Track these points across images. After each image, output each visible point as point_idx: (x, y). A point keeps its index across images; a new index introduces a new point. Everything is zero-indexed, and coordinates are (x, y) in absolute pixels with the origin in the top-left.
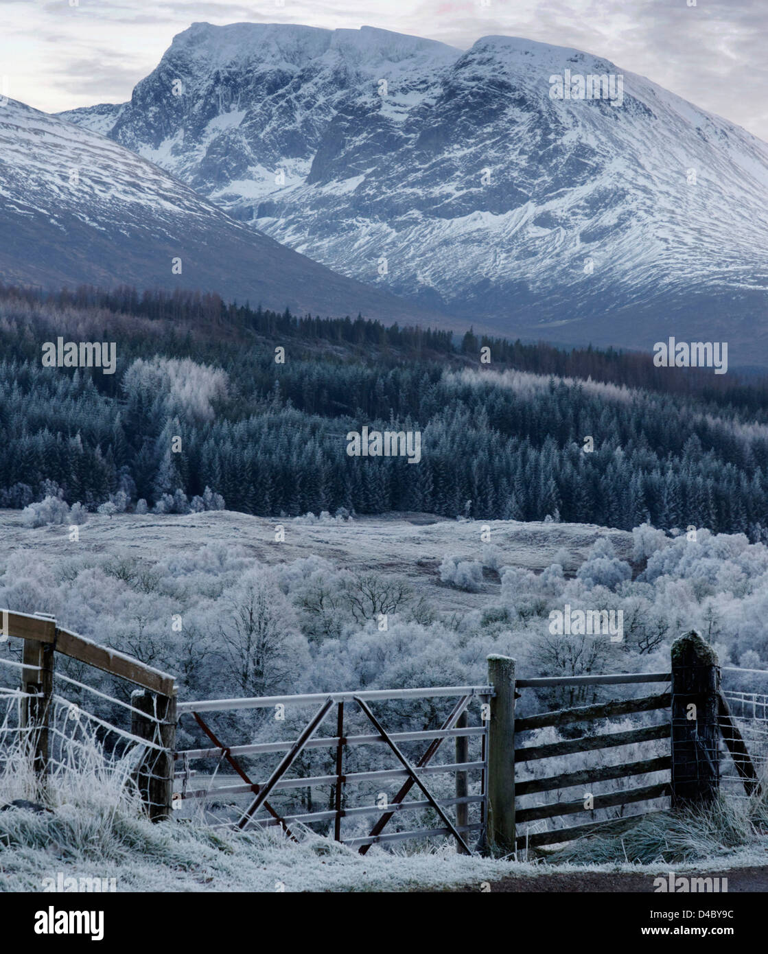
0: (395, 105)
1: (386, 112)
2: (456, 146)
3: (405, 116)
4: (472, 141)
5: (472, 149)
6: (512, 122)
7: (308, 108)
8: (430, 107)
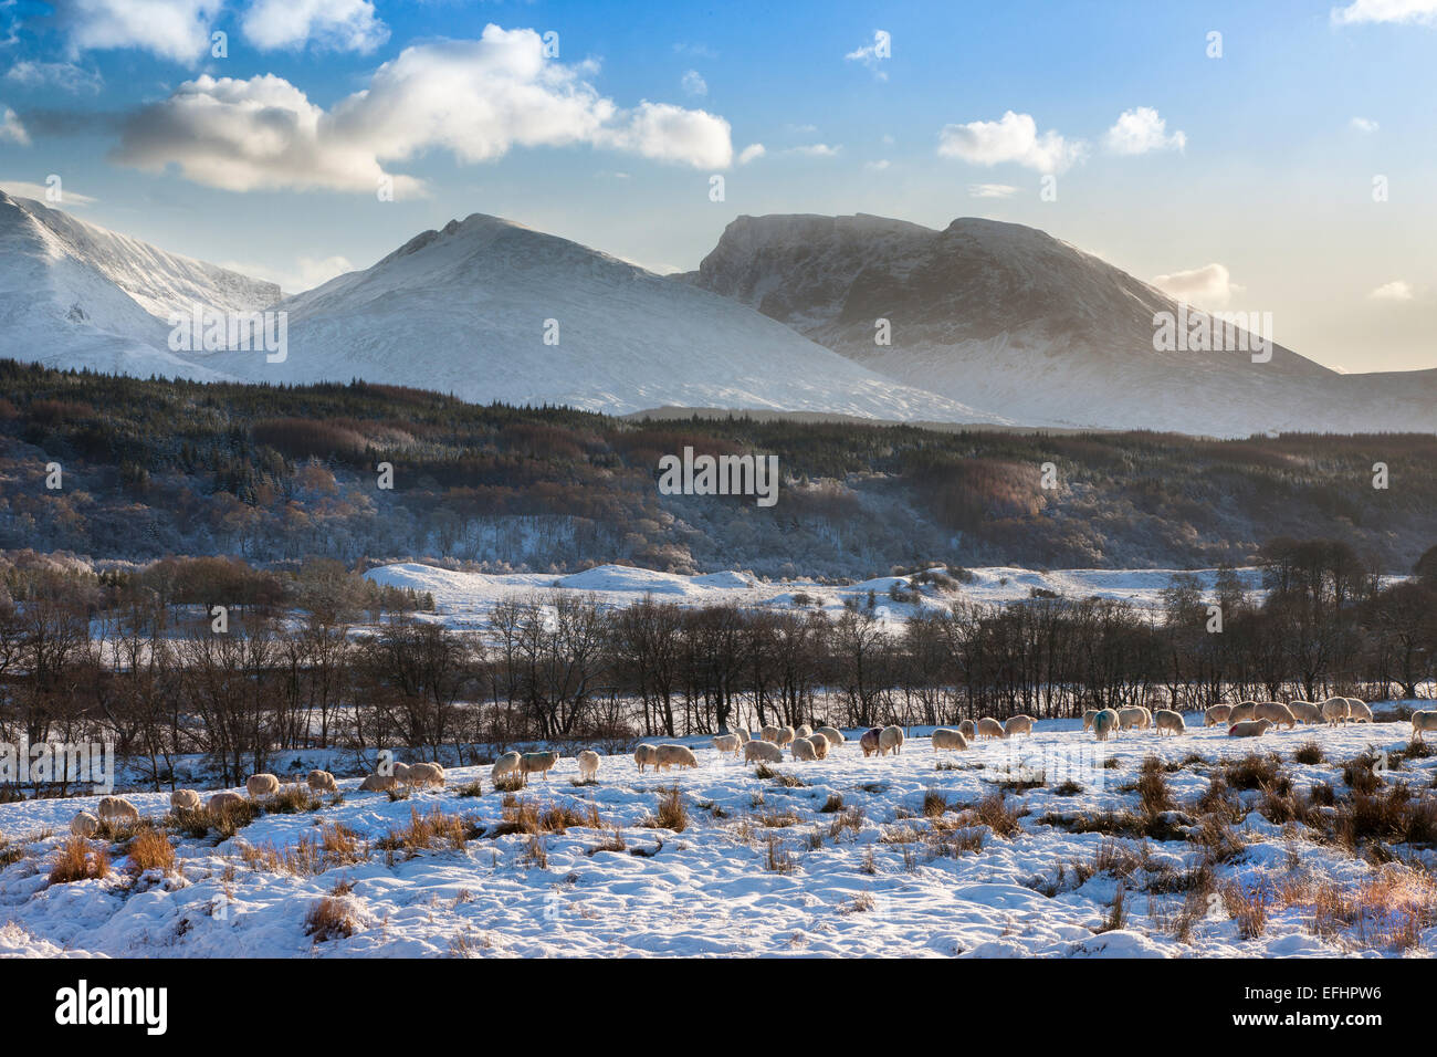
0: (899, 268)
1: (894, 273)
2: (950, 295)
3: (907, 275)
4: (960, 291)
5: (961, 297)
6: (988, 277)
7: (826, 271)
8: (925, 268)
